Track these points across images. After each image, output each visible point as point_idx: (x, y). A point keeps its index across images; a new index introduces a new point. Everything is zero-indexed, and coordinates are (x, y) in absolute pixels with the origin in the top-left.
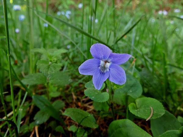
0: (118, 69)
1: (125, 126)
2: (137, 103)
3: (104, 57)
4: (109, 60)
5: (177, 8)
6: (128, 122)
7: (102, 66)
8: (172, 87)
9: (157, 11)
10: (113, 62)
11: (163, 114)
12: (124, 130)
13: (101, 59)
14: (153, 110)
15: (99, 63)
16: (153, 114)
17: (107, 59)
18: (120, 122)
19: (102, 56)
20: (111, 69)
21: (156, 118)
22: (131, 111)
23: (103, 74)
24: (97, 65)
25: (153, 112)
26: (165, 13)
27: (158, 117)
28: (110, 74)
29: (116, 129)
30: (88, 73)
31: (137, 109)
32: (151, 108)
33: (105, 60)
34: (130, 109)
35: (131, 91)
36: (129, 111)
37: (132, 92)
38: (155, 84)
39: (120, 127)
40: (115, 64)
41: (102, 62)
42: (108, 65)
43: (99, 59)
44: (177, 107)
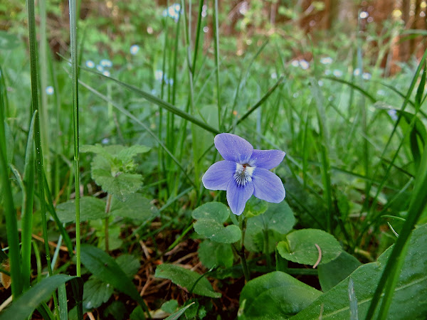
0: (267, 176)
1: (275, 285)
2: (289, 241)
3: (243, 157)
4: (252, 162)
5: (326, 56)
6: (281, 276)
7: (240, 173)
8: (343, 210)
9: (288, 60)
10: (259, 166)
11: (338, 254)
12: (274, 293)
13: (238, 161)
14: (321, 249)
15: (235, 168)
16: (322, 256)
17: (248, 161)
18: (264, 279)
19: (238, 155)
20: (255, 177)
21: (329, 261)
22: (283, 256)
23: (240, 187)
24: (230, 172)
25: (322, 252)
26: (304, 64)
27: (333, 259)
28: (255, 186)
29: (257, 294)
30: (219, 186)
31: (291, 252)
32: (317, 246)
33: (244, 162)
34: (280, 253)
35: (274, 222)
36: (279, 256)
37: (277, 223)
38: (312, 208)
39: (265, 289)
40: (262, 169)
41: (239, 167)
42: (250, 170)
43: (233, 160)
44: (354, 248)
